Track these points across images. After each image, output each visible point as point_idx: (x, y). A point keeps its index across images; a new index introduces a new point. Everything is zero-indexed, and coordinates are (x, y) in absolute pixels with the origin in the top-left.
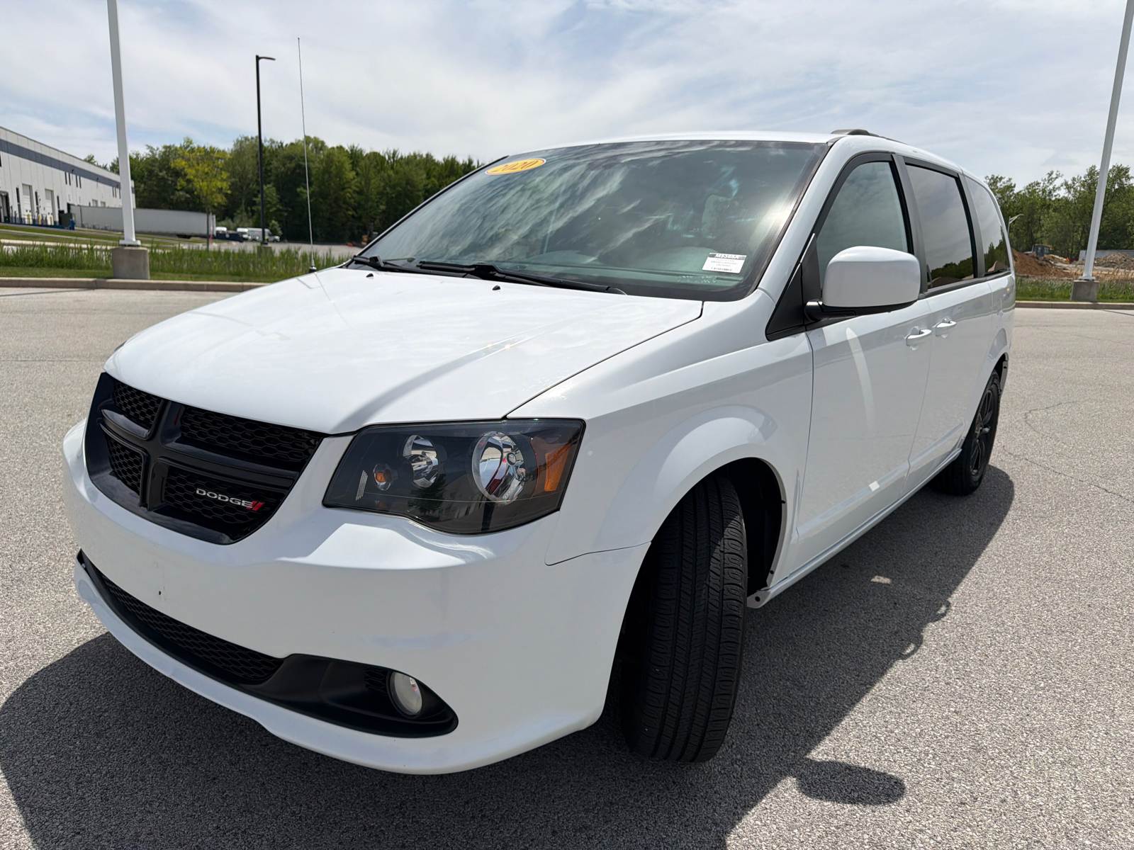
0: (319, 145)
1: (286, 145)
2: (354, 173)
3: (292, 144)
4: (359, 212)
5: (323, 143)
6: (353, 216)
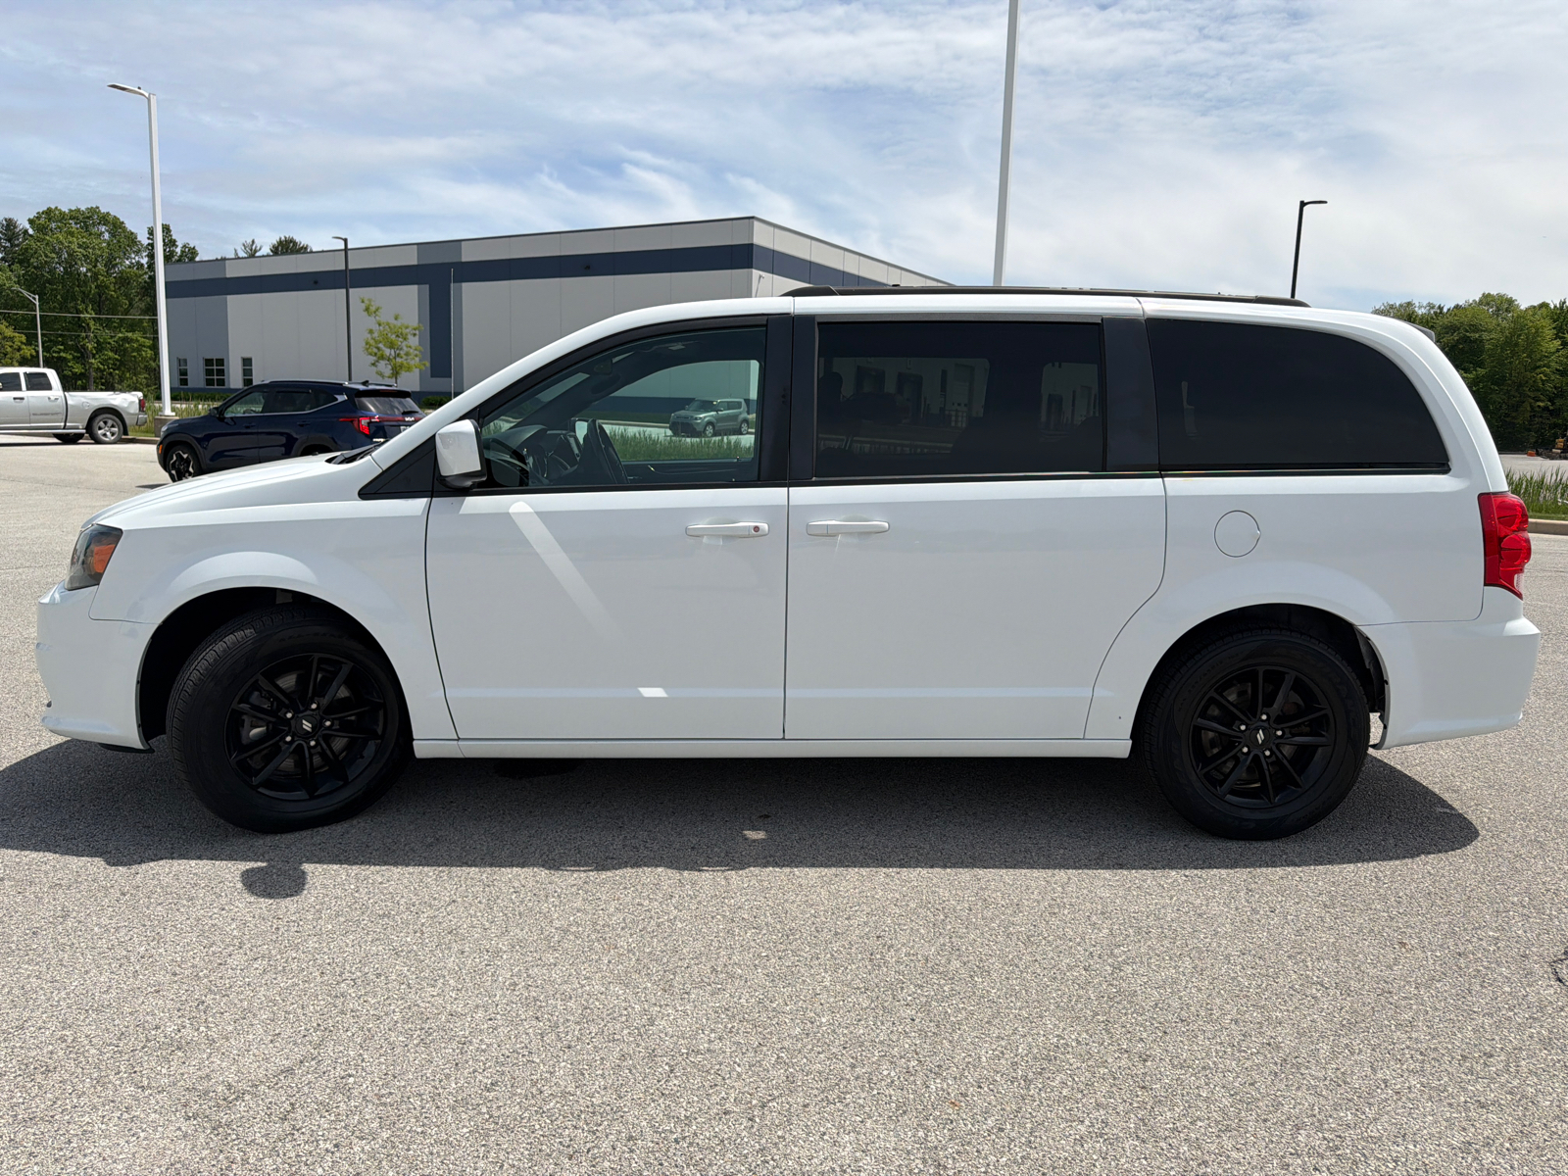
0: (1504, 304)
1: (1449, 310)
2: (1557, 343)
3: (1457, 307)
4: (1558, 402)
5: (1510, 301)
6: (1546, 408)
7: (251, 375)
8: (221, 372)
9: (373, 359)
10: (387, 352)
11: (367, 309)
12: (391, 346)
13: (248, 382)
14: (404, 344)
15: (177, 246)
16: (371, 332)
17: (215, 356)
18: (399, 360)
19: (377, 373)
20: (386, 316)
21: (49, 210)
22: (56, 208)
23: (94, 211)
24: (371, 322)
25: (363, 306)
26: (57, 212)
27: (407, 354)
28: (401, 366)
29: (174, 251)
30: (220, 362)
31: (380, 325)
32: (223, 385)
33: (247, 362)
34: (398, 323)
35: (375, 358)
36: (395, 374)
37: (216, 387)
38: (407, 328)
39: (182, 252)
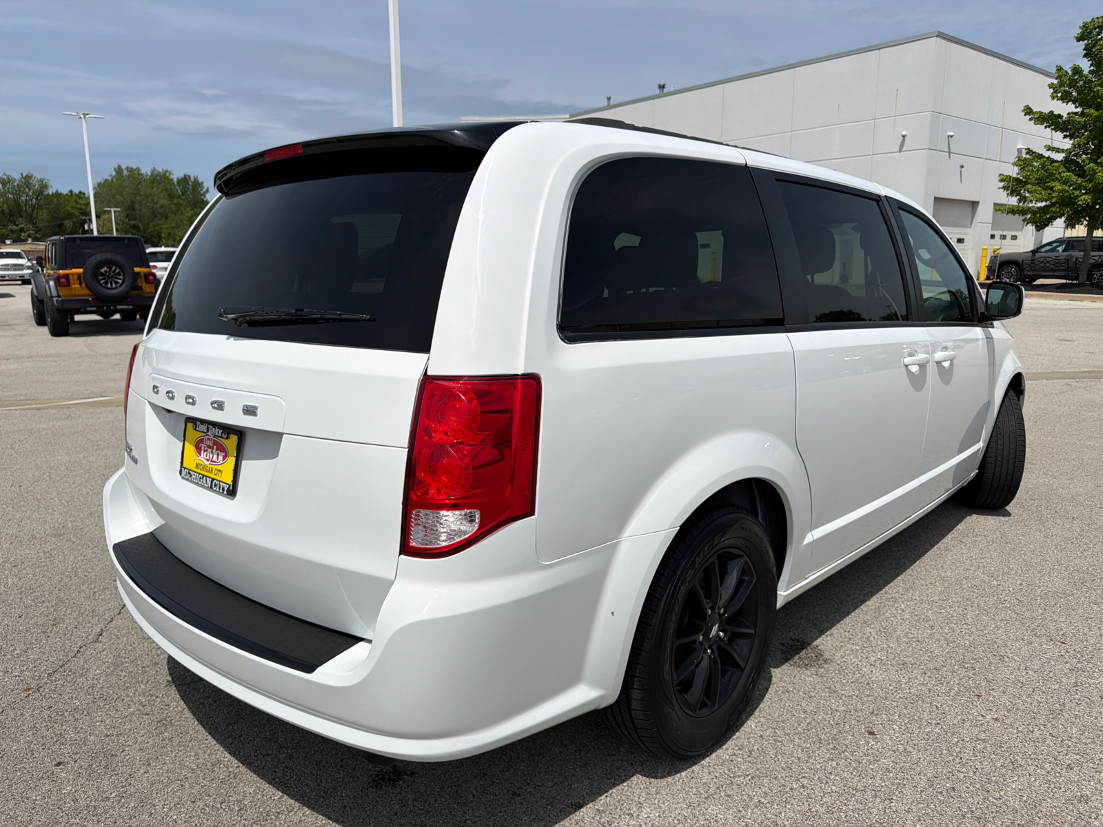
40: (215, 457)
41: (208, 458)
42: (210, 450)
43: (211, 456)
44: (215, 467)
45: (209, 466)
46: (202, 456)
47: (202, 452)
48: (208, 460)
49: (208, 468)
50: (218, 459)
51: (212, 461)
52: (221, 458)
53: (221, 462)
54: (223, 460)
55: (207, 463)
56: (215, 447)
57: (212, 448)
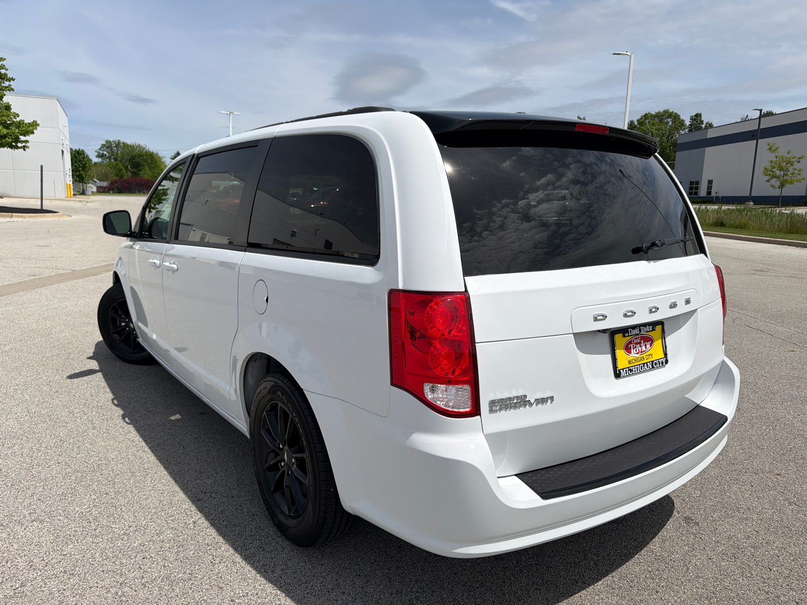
7: (711, 189)
8: (697, 188)
9: (767, 178)
10: (778, 173)
11: (770, 149)
12: (781, 169)
13: (709, 193)
14: (792, 167)
15: (703, 124)
16: (771, 162)
17: (695, 180)
18: (785, 178)
19: (771, 186)
20: (782, 152)
21: (646, 114)
22: (649, 113)
23: (666, 112)
24: (772, 157)
25: (768, 147)
26: (649, 115)
27: (792, 174)
28: (787, 181)
29: (701, 127)
30: (697, 183)
31: (777, 158)
32: (697, 195)
33: (710, 182)
34: (789, 156)
35: (769, 177)
36: (782, 186)
37: (693, 196)
38: (794, 158)
39: (705, 126)
40: (644, 348)
41: (638, 351)
42: (639, 345)
43: (640, 349)
44: (645, 355)
45: (641, 356)
46: (632, 353)
47: (632, 350)
48: (638, 353)
49: (640, 359)
50: (646, 348)
51: (641, 352)
52: (648, 346)
53: (649, 348)
54: (650, 347)
55: (638, 355)
56: (642, 341)
57: (640, 343)
